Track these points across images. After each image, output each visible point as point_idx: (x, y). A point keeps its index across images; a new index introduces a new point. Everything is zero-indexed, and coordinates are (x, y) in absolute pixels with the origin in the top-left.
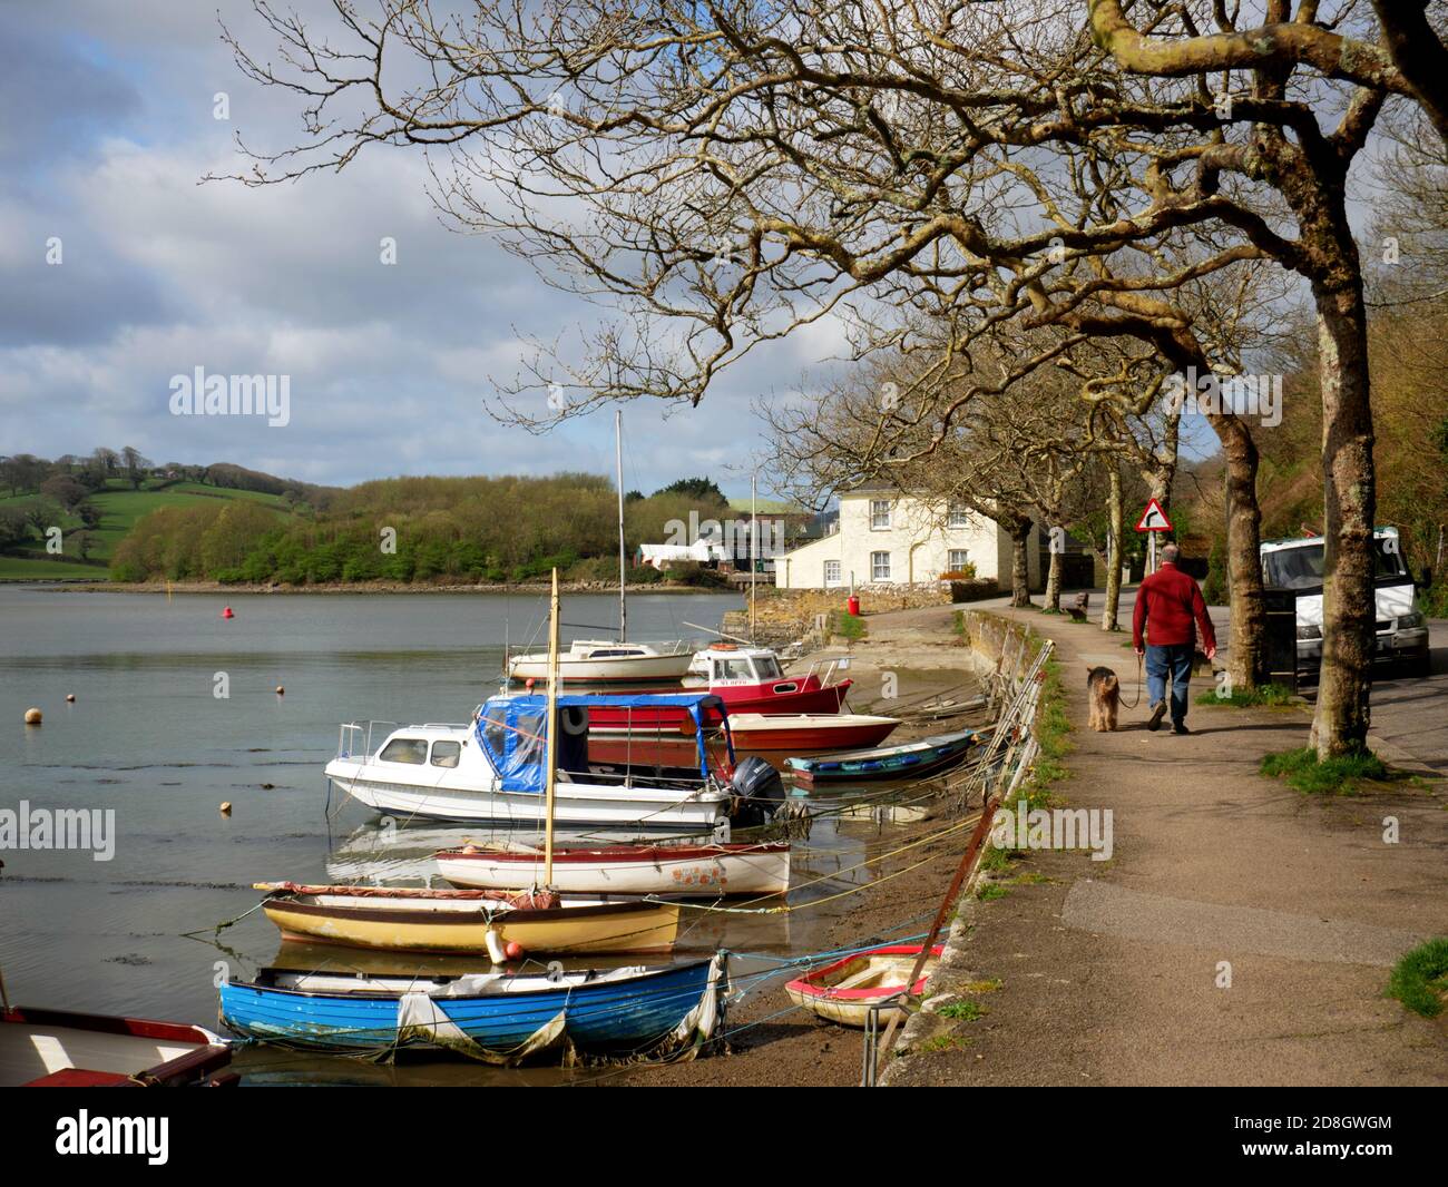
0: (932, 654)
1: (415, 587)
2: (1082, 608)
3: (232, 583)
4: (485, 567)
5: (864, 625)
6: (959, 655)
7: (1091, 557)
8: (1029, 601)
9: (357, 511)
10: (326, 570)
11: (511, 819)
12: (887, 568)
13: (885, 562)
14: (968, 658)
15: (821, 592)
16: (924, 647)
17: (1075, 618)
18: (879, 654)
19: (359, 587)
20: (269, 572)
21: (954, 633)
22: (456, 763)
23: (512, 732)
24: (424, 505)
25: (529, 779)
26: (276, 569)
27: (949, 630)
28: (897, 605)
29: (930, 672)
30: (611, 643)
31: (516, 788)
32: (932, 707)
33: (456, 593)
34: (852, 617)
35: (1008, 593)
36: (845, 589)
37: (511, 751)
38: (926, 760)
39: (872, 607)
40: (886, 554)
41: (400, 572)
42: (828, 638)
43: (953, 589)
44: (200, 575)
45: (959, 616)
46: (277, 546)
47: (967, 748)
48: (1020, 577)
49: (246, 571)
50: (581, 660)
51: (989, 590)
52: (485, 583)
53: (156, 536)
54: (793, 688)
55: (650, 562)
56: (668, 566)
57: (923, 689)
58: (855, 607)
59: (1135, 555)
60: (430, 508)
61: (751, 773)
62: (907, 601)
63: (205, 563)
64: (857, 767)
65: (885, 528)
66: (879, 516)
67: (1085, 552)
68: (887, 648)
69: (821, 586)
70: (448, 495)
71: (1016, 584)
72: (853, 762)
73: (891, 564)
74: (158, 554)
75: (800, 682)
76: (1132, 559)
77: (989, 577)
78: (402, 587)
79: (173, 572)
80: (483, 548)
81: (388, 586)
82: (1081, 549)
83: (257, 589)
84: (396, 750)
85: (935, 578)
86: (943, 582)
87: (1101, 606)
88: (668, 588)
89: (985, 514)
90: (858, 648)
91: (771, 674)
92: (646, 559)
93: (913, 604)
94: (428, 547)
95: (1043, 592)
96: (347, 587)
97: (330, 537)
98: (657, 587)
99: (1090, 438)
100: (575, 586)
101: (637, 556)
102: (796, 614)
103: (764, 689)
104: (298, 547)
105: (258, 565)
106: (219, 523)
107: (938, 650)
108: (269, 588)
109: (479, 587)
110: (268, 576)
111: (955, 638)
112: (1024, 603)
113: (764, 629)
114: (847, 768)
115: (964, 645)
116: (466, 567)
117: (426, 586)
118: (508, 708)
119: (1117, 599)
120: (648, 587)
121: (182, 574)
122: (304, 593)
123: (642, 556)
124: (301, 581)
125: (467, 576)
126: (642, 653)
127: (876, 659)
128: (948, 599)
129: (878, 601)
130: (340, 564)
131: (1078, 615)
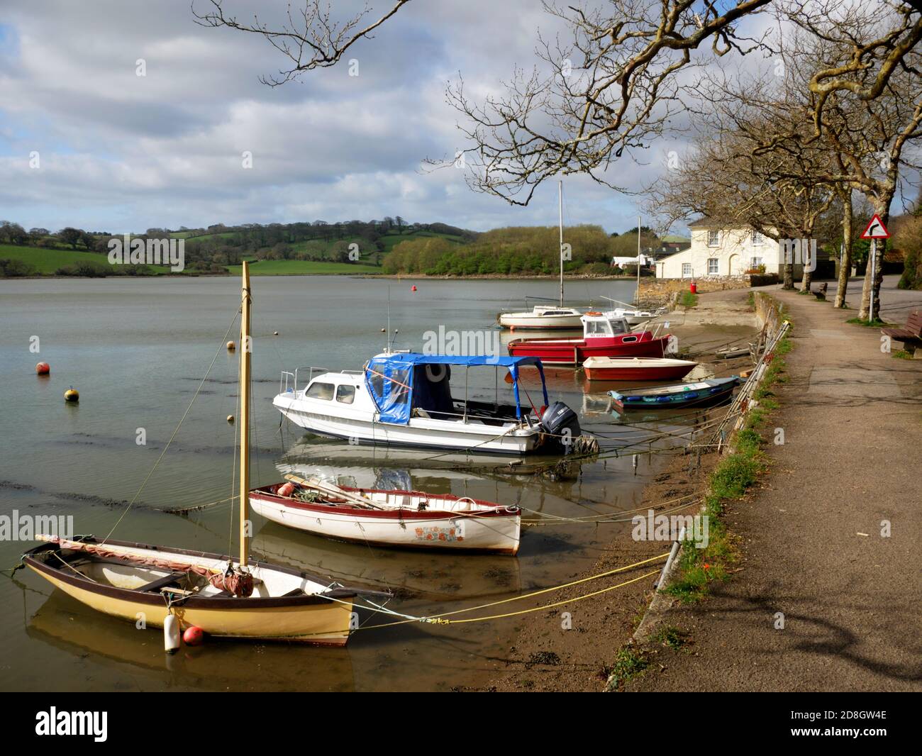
0: (733, 316)
1: (510, 276)
2: (822, 292)
3: (432, 275)
4: (541, 267)
5: (697, 299)
6: (749, 317)
7: (834, 262)
8: (793, 286)
9: (488, 242)
10: (471, 269)
11: (387, 441)
12: (716, 267)
13: (715, 264)
14: (755, 319)
15: (678, 280)
16: (729, 312)
17: (818, 298)
18: (701, 316)
19: (485, 276)
20: (446, 270)
21: (748, 304)
22: (352, 401)
23: (388, 381)
24: (518, 239)
25: (398, 414)
26: (450, 269)
27: (745, 302)
28: (719, 288)
29: (731, 327)
30: (555, 308)
31: (390, 420)
32: (722, 351)
33: (528, 279)
34: (691, 294)
35: (781, 282)
36: (691, 278)
37: (387, 394)
38: (703, 396)
39: (706, 288)
40: (716, 260)
41: (503, 269)
42: (674, 306)
43: (751, 280)
44: (418, 271)
45: (751, 295)
46: (450, 258)
47: (733, 387)
48: (788, 272)
49: (437, 269)
50: (536, 317)
51: (773, 280)
52: (541, 275)
53: (401, 254)
54: (634, 339)
55: (617, 265)
56: (626, 267)
57: (724, 337)
58: (694, 289)
59: (859, 261)
60: (520, 241)
61: (555, 414)
62: (725, 285)
63: (420, 266)
64: (654, 400)
65: (715, 246)
66: (712, 240)
67: (831, 259)
68: (707, 312)
69: (679, 276)
70: (528, 235)
71: (785, 276)
72: (651, 396)
73: (719, 265)
74: (401, 262)
75: (639, 336)
76: (858, 263)
77: (774, 272)
78: (504, 276)
79: (407, 270)
80: (541, 259)
81: (498, 276)
82: (828, 257)
83: (441, 277)
84: (314, 390)
85: (742, 273)
86: (747, 275)
87: (835, 289)
88: (625, 277)
89: (768, 236)
90: (690, 312)
91: (622, 331)
92: (616, 264)
93: (729, 287)
94: (516, 258)
95: (800, 281)
96: (480, 276)
97: (473, 254)
98: (620, 277)
99: (817, 133)
100: (582, 276)
101: (612, 263)
102: (665, 292)
103: (616, 340)
104: (460, 258)
105: (443, 267)
106: (426, 248)
107: (736, 314)
108: (447, 277)
109: (539, 276)
110: (446, 272)
111: (748, 307)
112: (790, 287)
113: (647, 300)
114: (647, 400)
115: (753, 311)
116: (533, 268)
117: (516, 276)
118: (385, 364)
119: (846, 285)
120: (616, 277)
121: (411, 271)
122: (462, 279)
123: (614, 262)
124: (460, 274)
125: (533, 272)
126: (571, 313)
127: (699, 319)
128: (748, 284)
129: (709, 286)
130: (477, 266)
131: (820, 296)
